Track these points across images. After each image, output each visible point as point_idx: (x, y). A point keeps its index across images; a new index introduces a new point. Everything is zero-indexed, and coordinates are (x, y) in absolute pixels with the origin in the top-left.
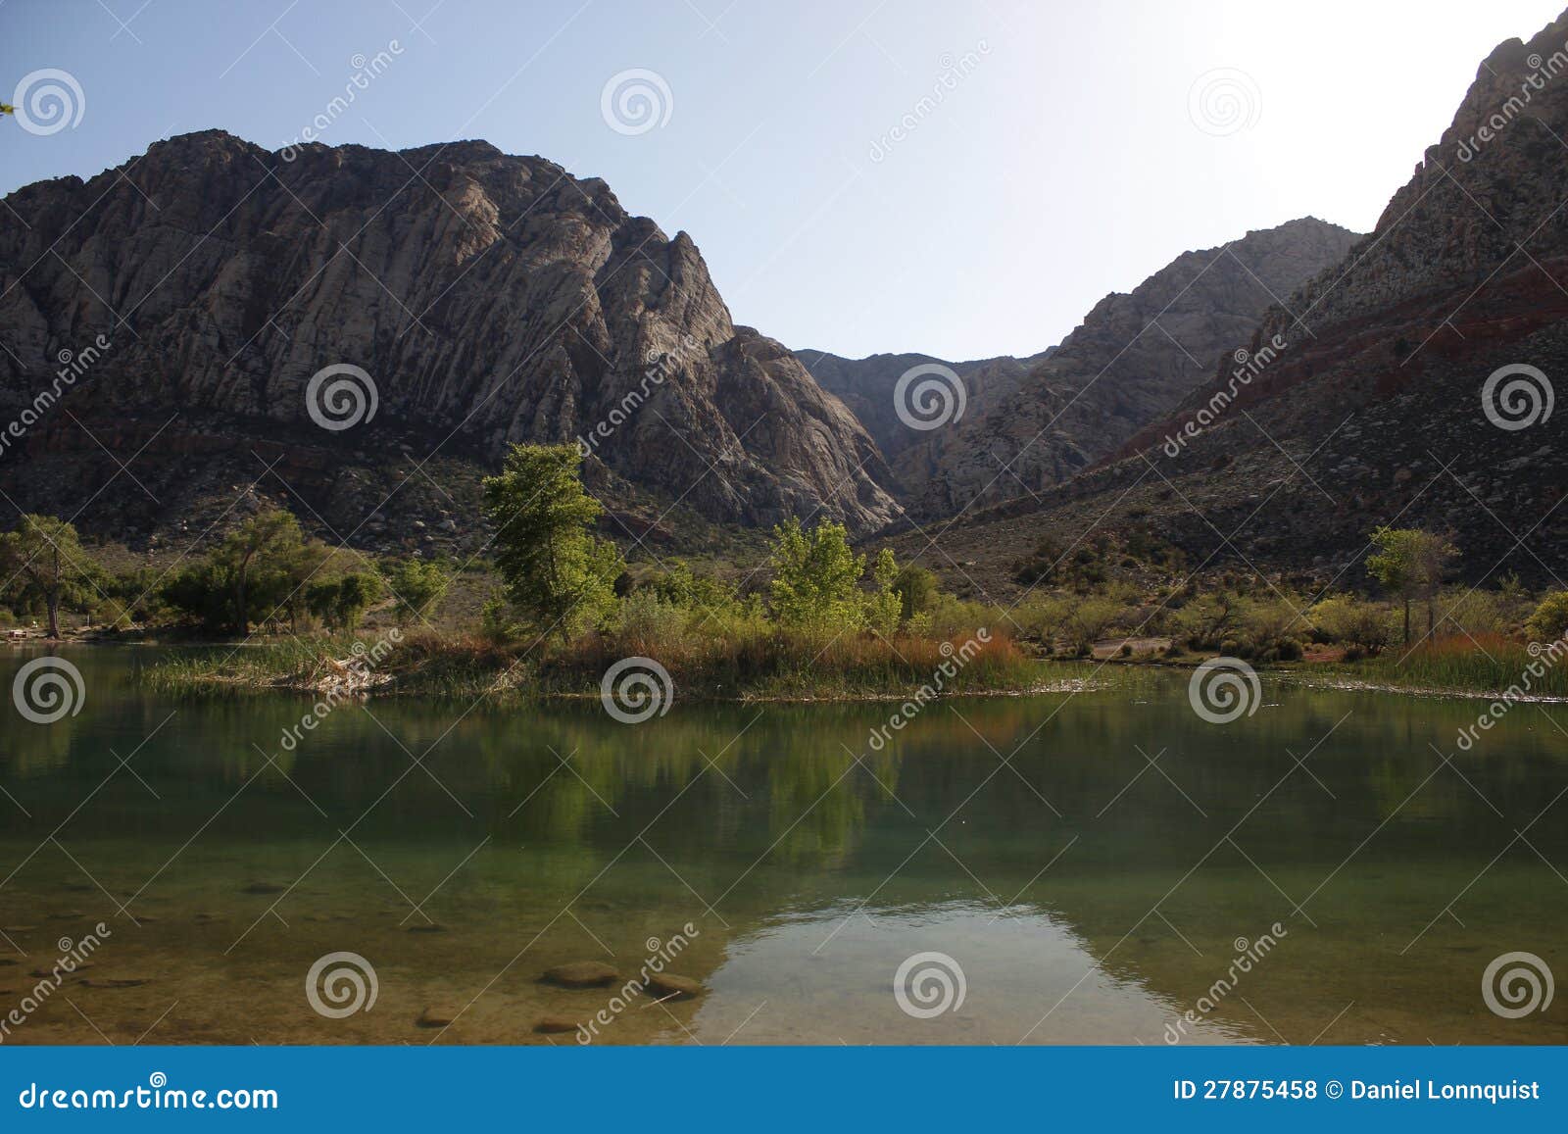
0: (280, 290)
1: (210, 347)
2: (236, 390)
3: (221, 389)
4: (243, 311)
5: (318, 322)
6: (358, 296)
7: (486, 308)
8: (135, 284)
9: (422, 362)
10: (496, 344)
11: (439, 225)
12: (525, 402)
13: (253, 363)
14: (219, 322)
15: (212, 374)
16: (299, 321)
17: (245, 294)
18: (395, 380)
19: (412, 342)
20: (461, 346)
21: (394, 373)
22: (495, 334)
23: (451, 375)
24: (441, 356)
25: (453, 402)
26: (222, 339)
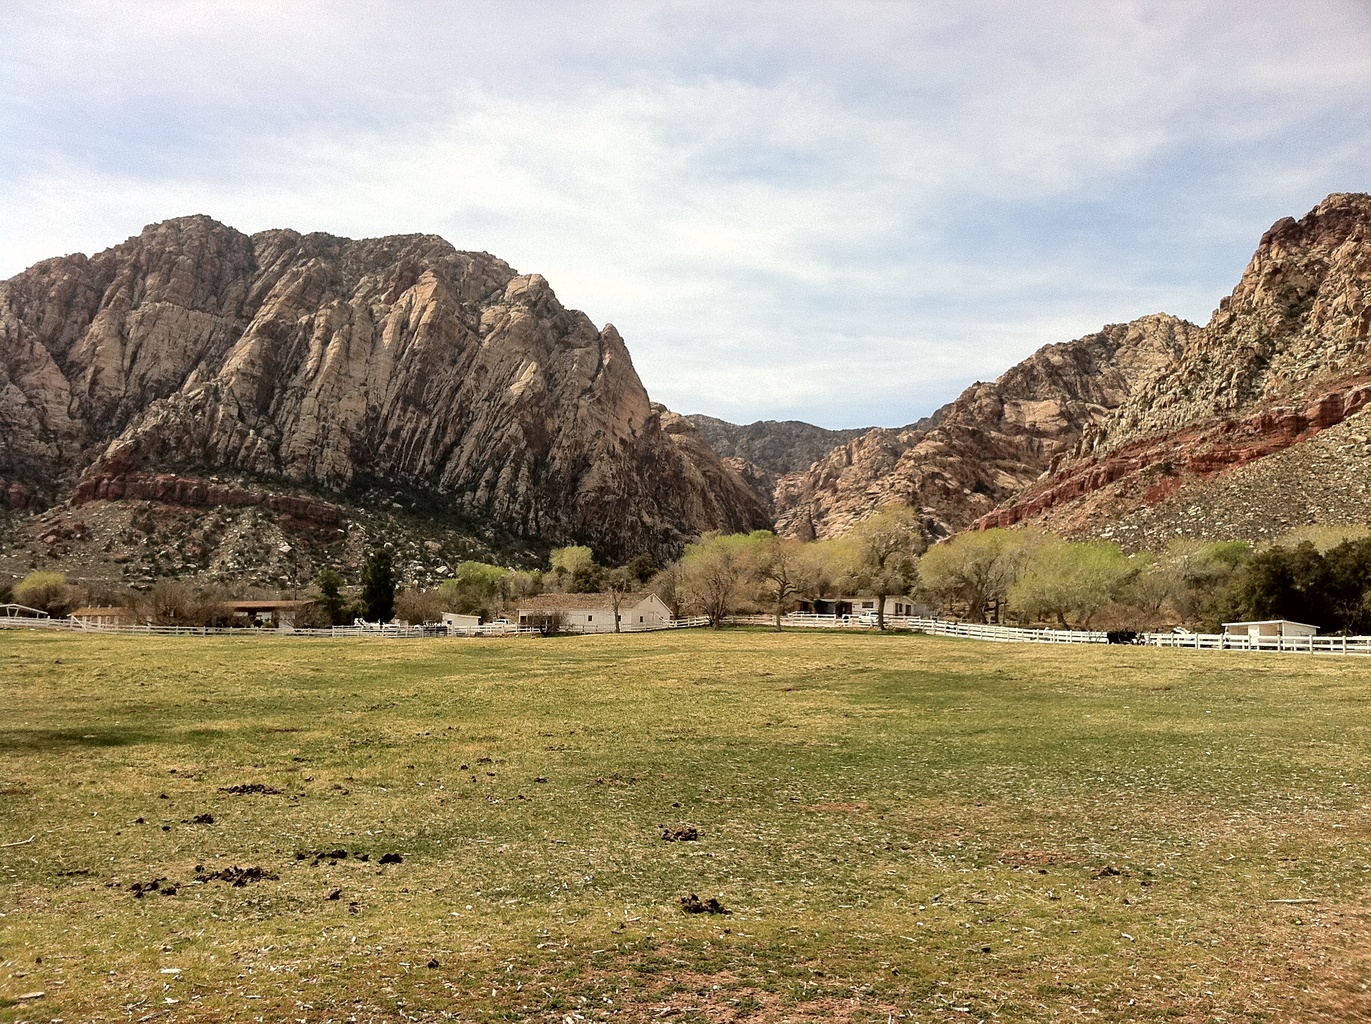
0: (284, 369)
1: (231, 416)
2: (257, 453)
3: (243, 452)
4: (256, 386)
5: (320, 397)
6: (350, 377)
7: (455, 389)
8: (143, 353)
9: (404, 434)
10: (464, 420)
11: (413, 317)
12: (490, 470)
13: (267, 431)
14: (238, 395)
15: (236, 439)
16: (303, 396)
17: (257, 372)
18: (382, 447)
19: (395, 417)
20: (435, 421)
21: (380, 443)
22: (463, 412)
23: (428, 445)
24: (420, 429)
25: (429, 468)
26: (240, 409)
